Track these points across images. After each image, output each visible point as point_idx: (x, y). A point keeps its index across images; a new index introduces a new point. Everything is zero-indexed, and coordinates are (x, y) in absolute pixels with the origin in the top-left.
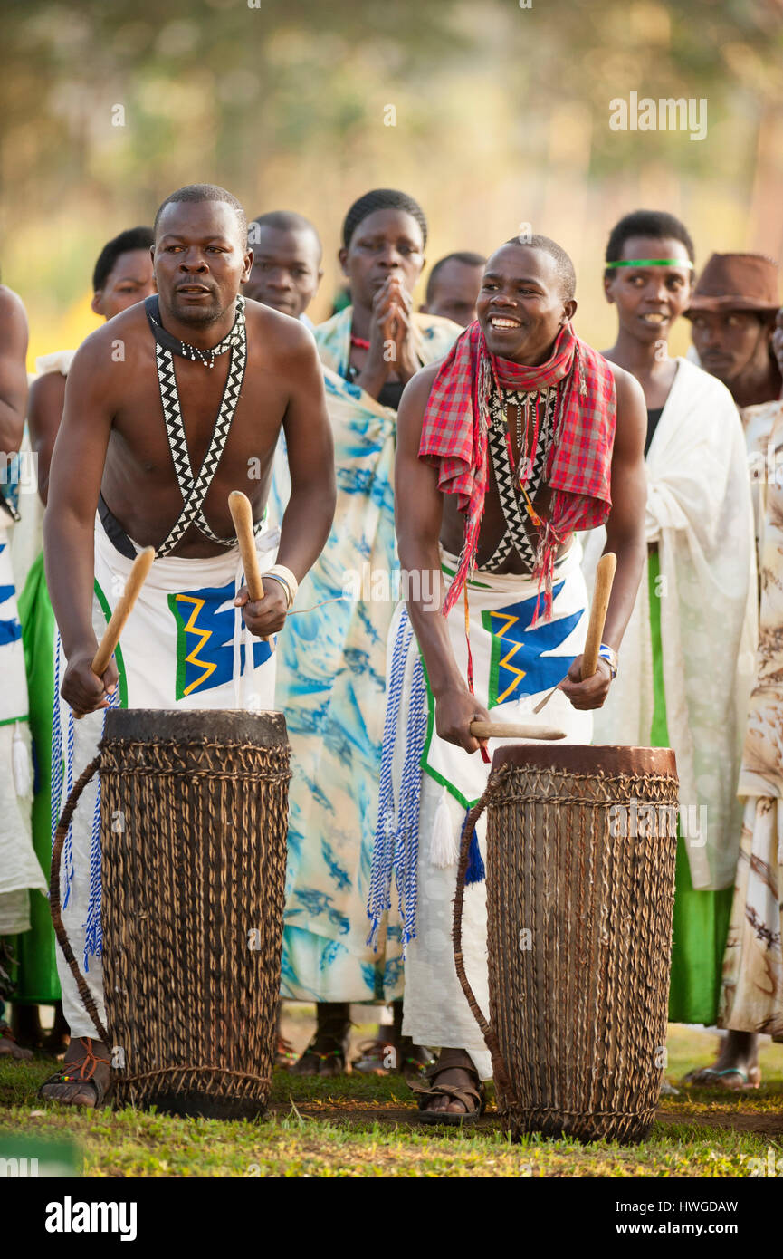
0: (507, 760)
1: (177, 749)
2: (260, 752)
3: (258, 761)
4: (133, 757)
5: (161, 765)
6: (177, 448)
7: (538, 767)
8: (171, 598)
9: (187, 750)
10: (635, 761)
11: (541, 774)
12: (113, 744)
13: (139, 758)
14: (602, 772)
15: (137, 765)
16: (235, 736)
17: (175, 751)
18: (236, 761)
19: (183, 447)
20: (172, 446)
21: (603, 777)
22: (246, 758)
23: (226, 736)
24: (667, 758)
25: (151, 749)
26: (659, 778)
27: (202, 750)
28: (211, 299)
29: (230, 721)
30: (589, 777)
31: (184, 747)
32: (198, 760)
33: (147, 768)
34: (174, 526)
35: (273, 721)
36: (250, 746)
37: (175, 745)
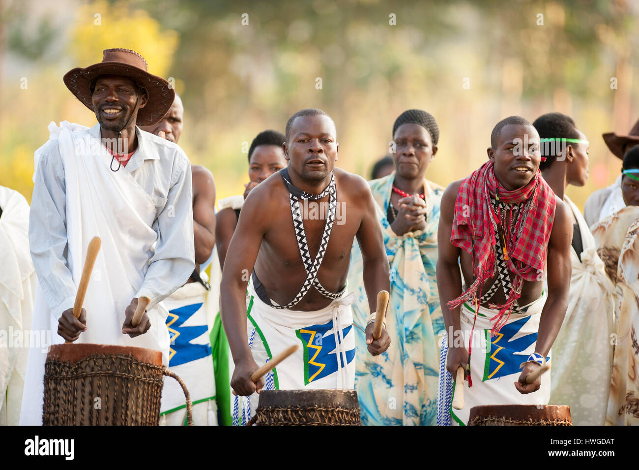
0: (478, 414)
1: (301, 412)
2: (345, 412)
3: (345, 417)
4: (277, 416)
5: (292, 420)
6: (303, 248)
7: (495, 418)
8: (298, 332)
9: (306, 412)
10: (548, 413)
11: (498, 421)
12: (265, 409)
13: (280, 416)
14: (531, 420)
15: (279, 421)
16: (332, 404)
17: (300, 413)
18: (333, 417)
19: (306, 248)
20: (300, 247)
21: (532, 422)
22: (338, 415)
23: (327, 404)
24: (566, 411)
25: (287, 411)
26: (562, 422)
27: (315, 411)
28: (324, 167)
29: (329, 396)
30: (524, 422)
31: (305, 410)
32: (312, 417)
33: (285, 422)
34: (298, 293)
35: (352, 395)
36: (340, 409)
37: (300, 409)
